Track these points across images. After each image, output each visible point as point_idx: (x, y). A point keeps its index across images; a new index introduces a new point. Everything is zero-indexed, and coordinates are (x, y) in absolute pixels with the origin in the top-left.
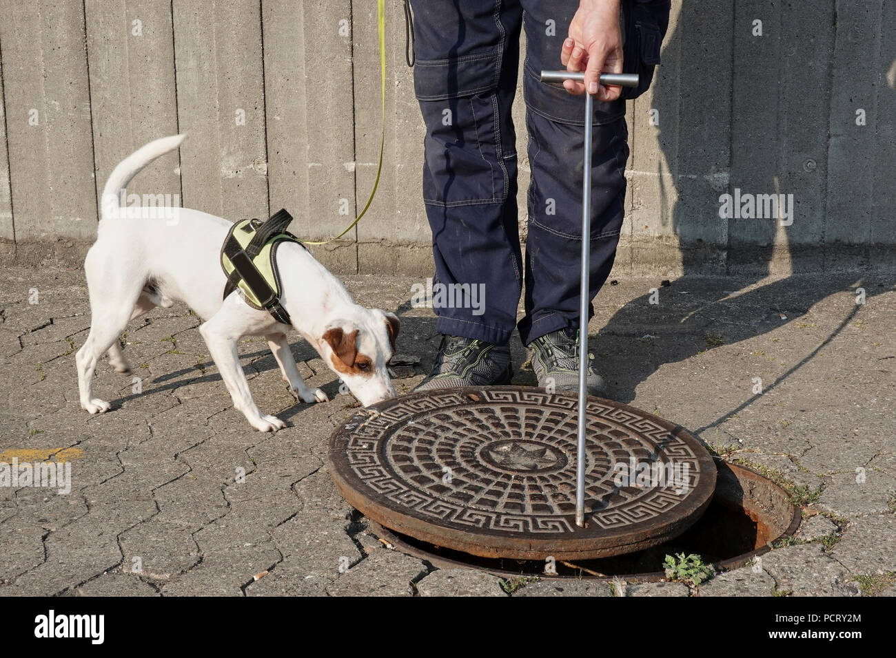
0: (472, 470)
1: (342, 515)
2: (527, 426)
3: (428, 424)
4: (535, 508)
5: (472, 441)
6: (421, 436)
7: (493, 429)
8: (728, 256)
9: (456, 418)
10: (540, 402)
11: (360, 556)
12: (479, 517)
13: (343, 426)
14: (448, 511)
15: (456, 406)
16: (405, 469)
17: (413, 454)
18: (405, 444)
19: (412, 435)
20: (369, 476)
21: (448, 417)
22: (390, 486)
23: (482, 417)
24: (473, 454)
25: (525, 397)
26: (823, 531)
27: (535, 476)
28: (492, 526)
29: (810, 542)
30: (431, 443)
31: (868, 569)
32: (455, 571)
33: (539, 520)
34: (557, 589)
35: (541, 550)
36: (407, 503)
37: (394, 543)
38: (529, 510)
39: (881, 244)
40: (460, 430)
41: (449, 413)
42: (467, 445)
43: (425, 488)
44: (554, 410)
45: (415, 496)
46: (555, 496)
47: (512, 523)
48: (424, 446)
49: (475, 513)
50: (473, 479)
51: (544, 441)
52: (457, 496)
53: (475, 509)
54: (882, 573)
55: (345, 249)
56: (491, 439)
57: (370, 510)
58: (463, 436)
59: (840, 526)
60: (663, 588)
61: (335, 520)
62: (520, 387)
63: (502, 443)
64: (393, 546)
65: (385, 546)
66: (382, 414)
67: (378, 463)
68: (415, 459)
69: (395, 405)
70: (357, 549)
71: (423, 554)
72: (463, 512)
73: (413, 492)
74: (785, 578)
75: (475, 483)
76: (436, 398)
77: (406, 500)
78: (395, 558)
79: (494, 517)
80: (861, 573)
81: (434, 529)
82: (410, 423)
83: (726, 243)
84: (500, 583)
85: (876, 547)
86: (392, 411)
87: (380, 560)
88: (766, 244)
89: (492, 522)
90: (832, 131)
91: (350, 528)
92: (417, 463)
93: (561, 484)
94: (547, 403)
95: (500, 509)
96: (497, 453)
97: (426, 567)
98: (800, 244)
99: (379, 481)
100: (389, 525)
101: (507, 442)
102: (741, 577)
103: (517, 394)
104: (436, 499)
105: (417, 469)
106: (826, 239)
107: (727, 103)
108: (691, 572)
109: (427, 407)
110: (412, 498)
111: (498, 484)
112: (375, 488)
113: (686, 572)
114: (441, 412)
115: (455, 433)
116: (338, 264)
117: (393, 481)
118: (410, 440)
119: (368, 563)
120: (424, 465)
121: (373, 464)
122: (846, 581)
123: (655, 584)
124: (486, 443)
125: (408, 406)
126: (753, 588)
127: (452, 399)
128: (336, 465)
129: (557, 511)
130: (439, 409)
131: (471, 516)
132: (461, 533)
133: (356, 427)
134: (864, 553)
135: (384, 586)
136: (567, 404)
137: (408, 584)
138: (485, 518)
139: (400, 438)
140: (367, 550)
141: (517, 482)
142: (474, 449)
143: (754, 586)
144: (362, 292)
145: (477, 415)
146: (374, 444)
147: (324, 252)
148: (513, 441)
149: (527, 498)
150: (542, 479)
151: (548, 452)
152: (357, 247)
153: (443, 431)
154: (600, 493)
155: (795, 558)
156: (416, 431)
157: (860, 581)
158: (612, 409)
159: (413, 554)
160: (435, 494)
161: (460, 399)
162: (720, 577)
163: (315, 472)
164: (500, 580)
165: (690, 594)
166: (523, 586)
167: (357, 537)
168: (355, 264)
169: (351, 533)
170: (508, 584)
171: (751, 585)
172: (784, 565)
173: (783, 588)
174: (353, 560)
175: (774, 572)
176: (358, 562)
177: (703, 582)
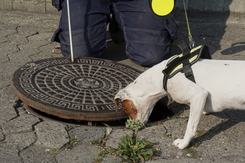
0: (66, 87)
1: (14, 101)
2: (91, 72)
3: (53, 70)
4: (86, 101)
5: (68, 77)
6: (50, 74)
7: (78, 73)
9: (65, 68)
10: (98, 64)
11: (17, 116)
12: (64, 104)
13: (20, 69)
14: (53, 101)
15: (66, 64)
16: (40, 85)
17: (45, 80)
18: (43, 76)
19: (46, 73)
20: (26, 87)
21: (62, 68)
22: (33, 91)
23: (75, 68)
24: (68, 81)
25: (93, 62)
27: (89, 90)
28: (68, 107)
29: (184, 118)
30: (53, 77)
31: (202, 128)
32: (50, 122)
33: (87, 106)
34: (85, 130)
35: (85, 117)
36: (38, 97)
38: (84, 102)
40: (65, 72)
41: (63, 66)
42: (66, 78)
43: (47, 93)
44: (103, 67)
45: (42, 95)
46: (95, 98)
47: (76, 106)
48: (50, 77)
49: (63, 102)
50: (65, 90)
51: (96, 78)
52: (58, 96)
53: (63, 101)
55: (41, 4)
56: (76, 76)
57: (24, 99)
58: (66, 74)
60: (124, 131)
61: (11, 103)
62: (92, 58)
63: (80, 78)
64: (30, 113)
65: (27, 113)
66: (36, 65)
67: (31, 83)
68: (45, 82)
69: (42, 62)
70: (16, 113)
71: (40, 116)
72: (59, 102)
73: (41, 94)
74: (170, 130)
75: (66, 92)
76: (59, 61)
77: (38, 96)
78: (29, 117)
79: (70, 104)
81: (46, 107)
82: (47, 69)
84: (65, 127)
86: (40, 64)
87: (24, 117)
88: (202, 11)
89: (69, 106)
91: (16, 106)
92: (45, 83)
93: (98, 94)
94: (101, 64)
95: (73, 101)
96: (77, 81)
97: (39, 120)
98: (215, 11)
99: (29, 89)
100: (30, 105)
101: (82, 78)
102: (154, 128)
103: (90, 60)
104: (50, 97)
105: (45, 86)
108: (135, 126)
109: (54, 63)
110: (40, 96)
111: (75, 92)
112: (27, 92)
113: (133, 126)
114: (59, 66)
115: (63, 73)
116: (38, 10)
117: (35, 89)
118: (45, 75)
119: (19, 118)
120: (48, 84)
121: (28, 83)
123: (122, 130)
124: (74, 78)
125: (47, 63)
127: (65, 61)
128: (14, 82)
129: (94, 103)
130: (59, 64)
131: (61, 103)
132: (56, 109)
133: (25, 69)
135: (22, 126)
136: (108, 65)
137: (31, 126)
138: (66, 104)
139: (41, 74)
140: (20, 114)
141: (82, 92)
142: (69, 80)
143: (158, 132)
145: (73, 67)
146: (30, 76)
147: (33, 5)
148: (84, 77)
149: (84, 98)
150: (92, 91)
151: (97, 82)
152: (46, 3)
153: (58, 72)
154: (112, 98)
155: (176, 123)
156: (48, 72)
157: (198, 132)
158: (125, 68)
159: (37, 116)
160: (50, 95)
161: (68, 61)
162: (147, 128)
163: (9, 85)
164: (65, 126)
165: (134, 134)
166: (73, 128)
167: (18, 109)
168: (45, 10)
169: (16, 107)
170: (68, 127)
171: (157, 132)
172: (171, 125)
173: (169, 133)
174: (14, 117)
175: (167, 128)
176: (15, 118)
177: (140, 130)
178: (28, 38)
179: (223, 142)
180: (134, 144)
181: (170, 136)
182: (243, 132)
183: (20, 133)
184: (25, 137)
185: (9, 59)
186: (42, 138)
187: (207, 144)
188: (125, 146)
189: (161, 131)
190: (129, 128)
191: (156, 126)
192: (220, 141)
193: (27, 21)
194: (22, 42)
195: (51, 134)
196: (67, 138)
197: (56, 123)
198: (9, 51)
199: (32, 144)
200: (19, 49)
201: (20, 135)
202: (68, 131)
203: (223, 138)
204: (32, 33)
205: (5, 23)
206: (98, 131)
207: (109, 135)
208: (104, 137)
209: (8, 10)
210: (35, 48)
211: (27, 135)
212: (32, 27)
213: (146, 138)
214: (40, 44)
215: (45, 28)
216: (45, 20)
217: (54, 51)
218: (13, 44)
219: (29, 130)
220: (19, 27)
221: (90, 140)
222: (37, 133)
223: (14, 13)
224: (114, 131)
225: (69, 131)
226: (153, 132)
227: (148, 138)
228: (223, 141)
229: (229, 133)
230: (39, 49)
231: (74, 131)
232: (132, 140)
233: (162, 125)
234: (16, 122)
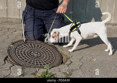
1: (4, 58)
26: (69, 63)
29: (66, 64)
34: (29, 69)
55: (18, 20)
59: (71, 62)
64: (10, 62)
65: (8, 62)
70: (4, 62)
78: (9, 64)
80: (72, 69)
85: (75, 65)
87: (7, 64)
90: (87, 7)
94: (40, 44)
97: (13, 65)
107: (72, 2)
108: (48, 67)
119: (5, 64)
122: (69, 70)
123: (43, 69)
134: (73, 66)
135: (6, 68)
136: (43, 44)
137: (9, 68)
147: (15, 20)
155: (63, 66)
159: (12, 63)
162: (52, 68)
164: (22, 67)
165: (47, 70)
166: (25, 68)
168: (19, 22)
169: (4, 60)
173: (60, 70)
174: (3, 64)
175: (60, 68)
177: (49, 69)
178: (12, 33)
180: (47, 75)
182: (88, 70)
185: (4, 41)
186: (13, 72)
187: (74, 74)
188: (43, 75)
189: (57, 69)
190: (45, 68)
191: (56, 67)
192: (79, 73)
193: (12, 26)
194: (10, 35)
195: (16, 70)
196: (22, 72)
197: (18, 66)
199: (9, 74)
200: (8, 37)
201: (5, 71)
202: (23, 69)
203: (81, 72)
205: (4, 27)
206: (34, 69)
207: (38, 71)
208: (36, 72)
209: (6, 22)
213: (52, 72)
214: (16, 35)
215: (19, 29)
216: (19, 26)
217: (21, 38)
218: (6, 35)
220: (9, 29)
221: (30, 73)
222: (11, 70)
223: (8, 23)
224: (40, 69)
226: (54, 70)
229: (83, 70)
230: (16, 37)
231: (25, 70)
232: (46, 73)
233: (58, 67)
234: (4, 66)
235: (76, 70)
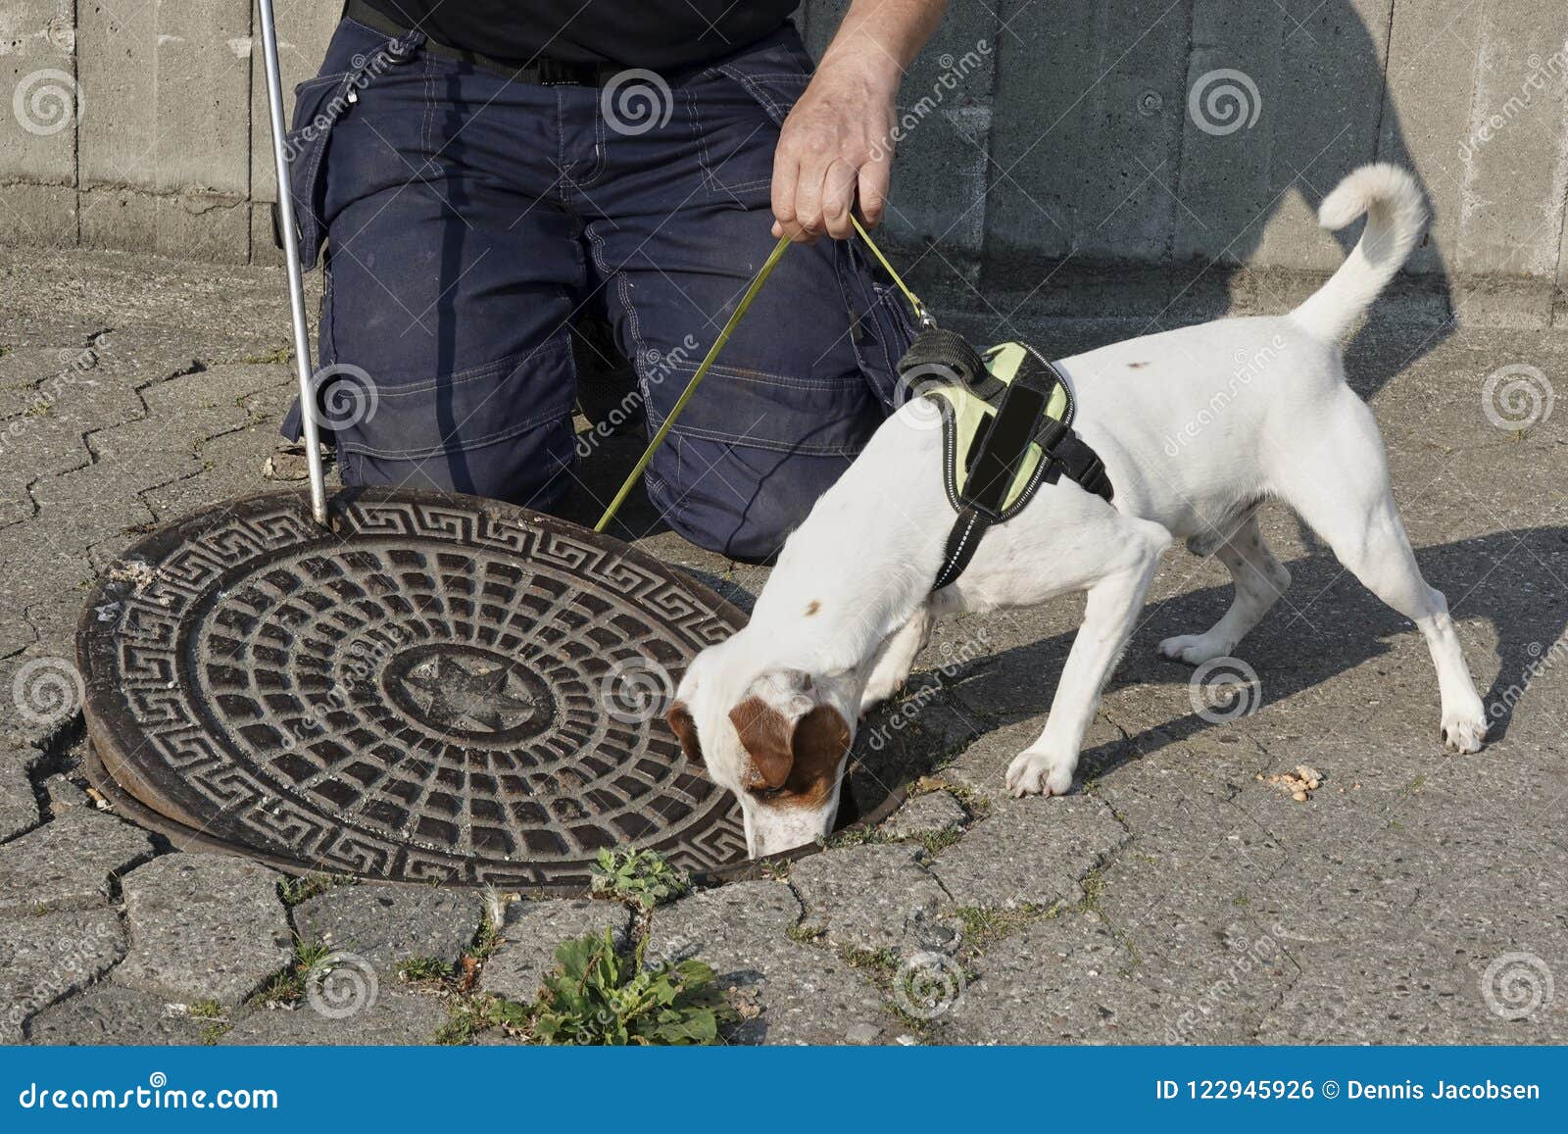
1: (32, 739)
8: (983, 273)
11: (37, 819)
26: (934, 821)
29: (901, 840)
31: (990, 896)
32: (203, 857)
34: (381, 900)
37: (112, 799)
39: (1282, 267)
54: (1013, 907)
55: (226, 214)
59: (970, 814)
60: (583, 911)
61: (14, 747)
64: (109, 802)
65: (92, 804)
70: (35, 805)
71: (155, 822)
74: (822, 903)
78: (102, 826)
80: (973, 902)
83: (979, 247)
85: (1022, 856)
87: (72, 829)
88: (1057, 254)
90: (1197, 37)
91: (38, 766)
97: (151, 847)
98: (1124, 258)
102: (741, 896)
106: (1176, 251)
108: (641, 882)
113: (631, 883)
116: (212, 242)
119: (47, 834)
122: (939, 916)
123: (571, 903)
126: (754, 919)
134: (995, 866)
135: (59, 878)
137: (104, 877)
140: (56, 808)
143: (759, 915)
144: (245, 301)
147: (183, 214)
152: (250, 209)
155: (858, 868)
157: (966, 919)
159: (141, 821)
162: (701, 897)
163: (15, 654)
164: (281, 878)
165: (632, 924)
166: (321, 892)
167: (47, 783)
168: (245, 244)
169: (36, 774)
170: (294, 890)
171: (753, 915)
172: (831, 881)
173: (812, 924)
174: (21, 825)
175: (806, 893)
176: (28, 830)
177: (662, 903)
178: (144, 393)
179: (1092, 973)
180: (626, 978)
181: (816, 939)
182: (1201, 919)
183: (44, 912)
184: (70, 934)
185: (37, 508)
186: (151, 942)
187: (1010, 982)
188: (572, 989)
189: (776, 912)
190: (606, 896)
191: (748, 884)
192: (1075, 966)
193: (149, 301)
194: (110, 418)
195: (200, 920)
196: (280, 943)
197: (232, 860)
198: (42, 461)
199: (102, 973)
200: (95, 456)
201: (42, 924)
202: (288, 906)
203: (1096, 949)
204: (169, 365)
205: (36, 311)
206: (446, 908)
207: (502, 930)
208: (476, 942)
209: (54, 241)
210: (175, 446)
211: (81, 924)
212: (171, 336)
213: (693, 948)
214: (203, 428)
215: (243, 340)
216: (244, 295)
217: (274, 468)
218: (64, 424)
219: (93, 898)
220: (107, 331)
221: (397, 959)
222: (130, 915)
223: (86, 257)
224: (530, 905)
225: (295, 910)
226: (733, 917)
227: (701, 947)
228: (1091, 968)
229: (1131, 922)
230: (199, 455)
231: (323, 909)
232: (614, 960)
233: (785, 881)
234: (26, 858)
235: (1038, 924)
